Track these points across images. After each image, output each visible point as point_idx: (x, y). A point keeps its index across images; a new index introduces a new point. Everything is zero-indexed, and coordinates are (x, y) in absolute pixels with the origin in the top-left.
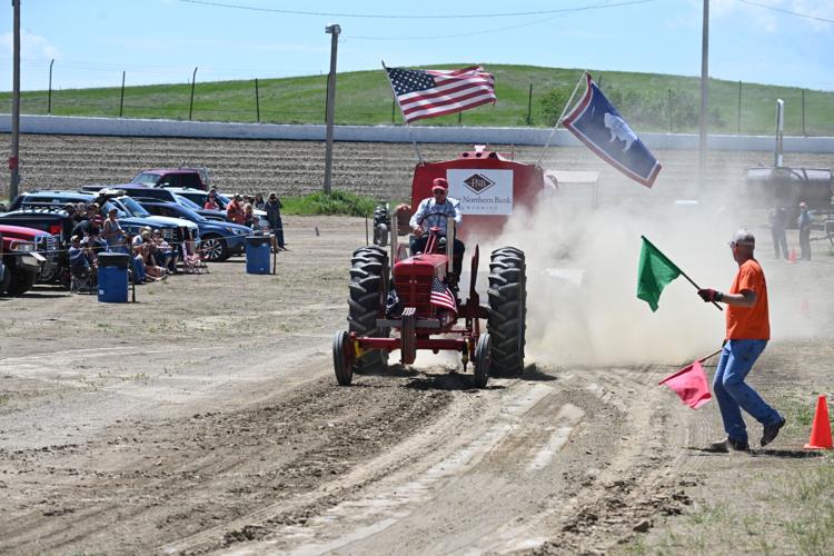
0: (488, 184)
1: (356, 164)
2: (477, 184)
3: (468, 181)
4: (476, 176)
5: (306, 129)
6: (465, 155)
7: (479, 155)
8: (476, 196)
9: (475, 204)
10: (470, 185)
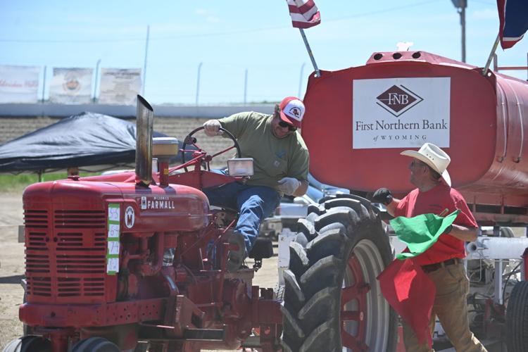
0: (412, 100)
2: (395, 101)
3: (383, 97)
4: (394, 89)
6: (378, 56)
7: (397, 56)
8: (395, 120)
9: (394, 132)
10: (386, 103)
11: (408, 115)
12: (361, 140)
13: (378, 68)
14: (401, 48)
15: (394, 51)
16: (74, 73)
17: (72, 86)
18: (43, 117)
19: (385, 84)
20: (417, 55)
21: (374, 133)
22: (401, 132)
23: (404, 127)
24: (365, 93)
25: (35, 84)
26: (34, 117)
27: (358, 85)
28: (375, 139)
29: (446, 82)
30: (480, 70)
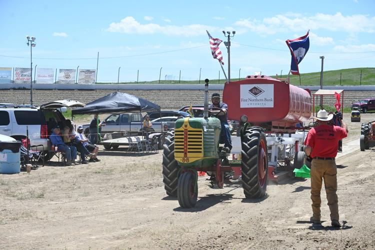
0: (261, 91)
1: (330, 97)
2: (255, 92)
3: (251, 91)
4: (255, 88)
5: (314, 87)
6: (249, 77)
7: (256, 77)
8: (255, 98)
9: (254, 102)
10: (252, 92)
11: (260, 97)
12: (243, 105)
13: (249, 81)
14: (257, 74)
15: (255, 75)
16: (68, 72)
17: (67, 77)
18: (55, 89)
19: (252, 86)
20: (263, 77)
21: (248, 102)
22: (257, 102)
23: (258, 100)
24: (245, 89)
25: (52, 76)
26: (52, 90)
27: (242, 86)
28: (248, 104)
29: (272, 86)
30: (284, 82)
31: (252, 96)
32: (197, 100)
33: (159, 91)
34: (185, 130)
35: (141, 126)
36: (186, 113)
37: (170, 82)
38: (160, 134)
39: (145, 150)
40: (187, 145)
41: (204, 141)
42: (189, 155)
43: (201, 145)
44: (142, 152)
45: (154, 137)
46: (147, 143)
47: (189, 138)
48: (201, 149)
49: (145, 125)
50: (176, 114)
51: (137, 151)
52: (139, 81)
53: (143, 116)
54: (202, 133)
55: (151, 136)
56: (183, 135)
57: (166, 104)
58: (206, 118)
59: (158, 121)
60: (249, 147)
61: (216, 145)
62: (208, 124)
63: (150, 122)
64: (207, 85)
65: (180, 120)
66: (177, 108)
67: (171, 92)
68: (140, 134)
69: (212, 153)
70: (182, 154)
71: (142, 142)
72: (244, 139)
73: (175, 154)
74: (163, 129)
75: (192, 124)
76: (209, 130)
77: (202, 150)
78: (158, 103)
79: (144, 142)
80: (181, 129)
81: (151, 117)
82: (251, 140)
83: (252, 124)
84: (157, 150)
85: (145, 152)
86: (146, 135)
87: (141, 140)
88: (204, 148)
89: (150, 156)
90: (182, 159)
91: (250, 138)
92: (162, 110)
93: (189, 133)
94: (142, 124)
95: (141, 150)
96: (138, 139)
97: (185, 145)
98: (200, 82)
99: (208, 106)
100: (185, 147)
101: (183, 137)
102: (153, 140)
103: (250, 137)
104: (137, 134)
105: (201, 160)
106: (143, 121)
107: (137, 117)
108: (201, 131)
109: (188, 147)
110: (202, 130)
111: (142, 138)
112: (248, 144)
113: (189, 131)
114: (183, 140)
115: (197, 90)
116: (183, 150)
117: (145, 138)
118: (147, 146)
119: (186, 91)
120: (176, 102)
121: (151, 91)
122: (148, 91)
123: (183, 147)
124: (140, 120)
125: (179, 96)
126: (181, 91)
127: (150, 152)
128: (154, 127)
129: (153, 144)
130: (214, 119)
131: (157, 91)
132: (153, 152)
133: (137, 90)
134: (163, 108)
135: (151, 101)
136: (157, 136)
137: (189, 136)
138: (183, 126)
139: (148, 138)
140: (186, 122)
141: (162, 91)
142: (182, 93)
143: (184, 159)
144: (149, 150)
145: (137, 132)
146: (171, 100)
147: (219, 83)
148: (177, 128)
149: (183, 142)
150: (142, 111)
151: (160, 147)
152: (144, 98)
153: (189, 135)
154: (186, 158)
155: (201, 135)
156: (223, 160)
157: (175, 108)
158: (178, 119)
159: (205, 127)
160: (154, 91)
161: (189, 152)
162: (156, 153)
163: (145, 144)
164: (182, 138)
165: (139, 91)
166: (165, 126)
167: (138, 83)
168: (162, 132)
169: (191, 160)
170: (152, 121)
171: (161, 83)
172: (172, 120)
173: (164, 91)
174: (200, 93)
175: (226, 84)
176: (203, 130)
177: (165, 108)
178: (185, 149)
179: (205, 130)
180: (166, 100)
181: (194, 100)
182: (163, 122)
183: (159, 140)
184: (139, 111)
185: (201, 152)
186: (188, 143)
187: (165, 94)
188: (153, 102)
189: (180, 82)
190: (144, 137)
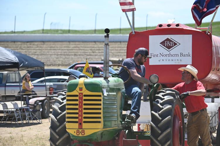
0: (175, 44)
2: (168, 45)
3: (163, 43)
4: (168, 40)
6: (160, 26)
7: (169, 25)
9: (168, 58)
10: (164, 45)
11: (174, 51)
13: (160, 30)
14: (170, 22)
15: (168, 23)
19: (164, 37)
20: (178, 25)
21: (159, 58)
22: (171, 58)
23: (172, 56)
24: (155, 41)
27: (151, 38)
28: (159, 61)
29: (190, 37)
30: (205, 32)
31: (164, 50)
32: (90, 55)
33: (43, 43)
34: (80, 93)
35: (19, 88)
36: (77, 71)
37: (57, 31)
38: (44, 98)
39: (25, 119)
40: (82, 113)
41: (103, 108)
42: (85, 125)
43: (100, 113)
44: (20, 122)
45: (36, 102)
46: (27, 110)
47: (85, 104)
48: (100, 118)
49: (24, 87)
50: (65, 74)
51: (15, 120)
52: (16, 31)
53: (22, 76)
54: (101, 98)
55: (32, 101)
56: (76, 100)
57: (52, 60)
58: (106, 78)
59: (42, 81)
60: (160, 118)
61: (119, 114)
62: (108, 86)
63: (30, 83)
64: (107, 36)
65: (73, 81)
66: (66, 65)
67: (58, 45)
68: (18, 99)
69: (113, 123)
70: (76, 125)
71: (20, 109)
72: (154, 108)
73: (68, 125)
74: (48, 92)
75: (89, 86)
76: (110, 93)
77: (101, 120)
78: (41, 59)
79: (23, 109)
80: (74, 93)
81: (32, 76)
82: (163, 108)
83: (165, 86)
84: (40, 119)
85: (25, 122)
86: (26, 100)
87: (20, 106)
88: (104, 117)
89: (31, 127)
90: (75, 130)
91: (161, 107)
92: (46, 68)
93: (84, 98)
94: (20, 86)
95: (19, 120)
96: (15, 105)
97: (80, 113)
98: (95, 31)
99: (108, 63)
100: (79, 115)
101: (77, 102)
102: (35, 107)
103: (162, 104)
104: (15, 99)
105: (100, 133)
106: (21, 82)
107: (14, 77)
108: (100, 96)
109: (84, 115)
110: (101, 94)
111: (20, 104)
112: (159, 114)
113: (85, 96)
114: (77, 107)
115: (91, 42)
116: (77, 120)
117: (24, 104)
118: (27, 114)
119: (77, 43)
120: (64, 57)
121: (33, 43)
122: (28, 44)
123: (77, 116)
124: (17, 80)
125: (68, 50)
126: (71, 43)
127: (31, 122)
128: (35, 89)
129: (35, 111)
130: (116, 79)
131: (40, 43)
132: (35, 121)
133: (14, 42)
134: (48, 65)
135: (32, 56)
136: (40, 101)
137: (84, 102)
138: (78, 89)
139: (28, 104)
140: (81, 84)
141: (46, 43)
142: (72, 45)
143: (78, 131)
144: (30, 119)
145: (14, 96)
146: (58, 55)
147: (120, 33)
148: (69, 91)
149: (77, 109)
150: (20, 69)
151: (44, 116)
152: (23, 52)
153: (85, 100)
154: (80, 130)
155: (100, 100)
156: (127, 131)
157: (63, 65)
158: (69, 79)
159: (105, 90)
160: (36, 43)
161: (85, 122)
162: (39, 123)
163: (24, 112)
164: (76, 105)
165: (16, 43)
166: (50, 88)
167: (15, 32)
168: (46, 96)
169: (88, 133)
170: (33, 82)
171: (45, 33)
172: (59, 80)
173: (49, 43)
174: (95, 46)
175: (131, 35)
176: (103, 94)
177: (50, 65)
178: (80, 118)
179: (106, 94)
180: (51, 55)
181: (88, 55)
182: (47, 84)
183: (43, 106)
184: (17, 69)
185: (99, 122)
186: (84, 111)
187: (51, 47)
188: (35, 57)
189: (69, 31)
190: (23, 102)
